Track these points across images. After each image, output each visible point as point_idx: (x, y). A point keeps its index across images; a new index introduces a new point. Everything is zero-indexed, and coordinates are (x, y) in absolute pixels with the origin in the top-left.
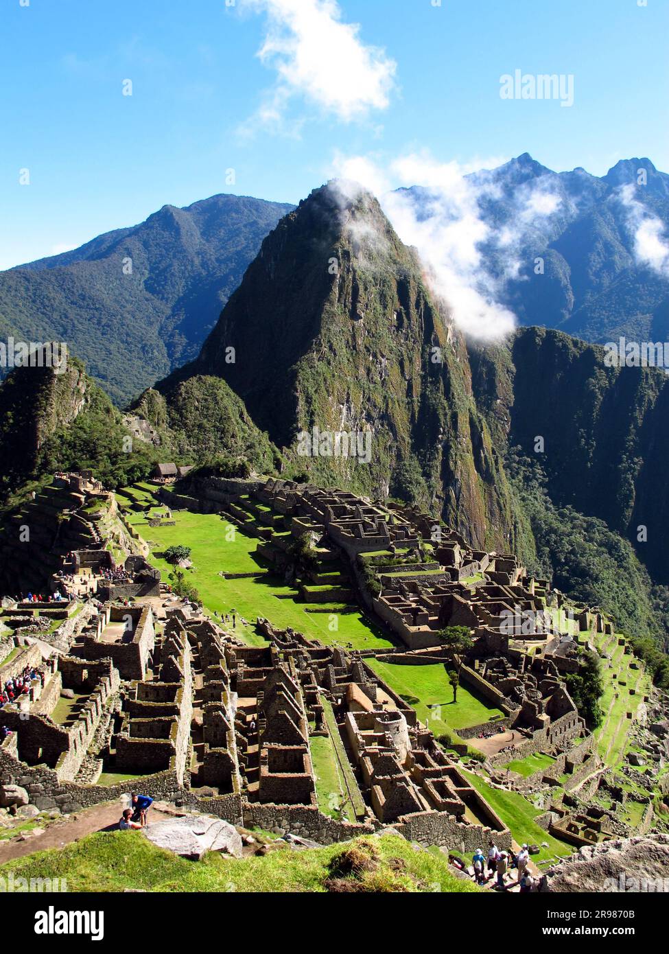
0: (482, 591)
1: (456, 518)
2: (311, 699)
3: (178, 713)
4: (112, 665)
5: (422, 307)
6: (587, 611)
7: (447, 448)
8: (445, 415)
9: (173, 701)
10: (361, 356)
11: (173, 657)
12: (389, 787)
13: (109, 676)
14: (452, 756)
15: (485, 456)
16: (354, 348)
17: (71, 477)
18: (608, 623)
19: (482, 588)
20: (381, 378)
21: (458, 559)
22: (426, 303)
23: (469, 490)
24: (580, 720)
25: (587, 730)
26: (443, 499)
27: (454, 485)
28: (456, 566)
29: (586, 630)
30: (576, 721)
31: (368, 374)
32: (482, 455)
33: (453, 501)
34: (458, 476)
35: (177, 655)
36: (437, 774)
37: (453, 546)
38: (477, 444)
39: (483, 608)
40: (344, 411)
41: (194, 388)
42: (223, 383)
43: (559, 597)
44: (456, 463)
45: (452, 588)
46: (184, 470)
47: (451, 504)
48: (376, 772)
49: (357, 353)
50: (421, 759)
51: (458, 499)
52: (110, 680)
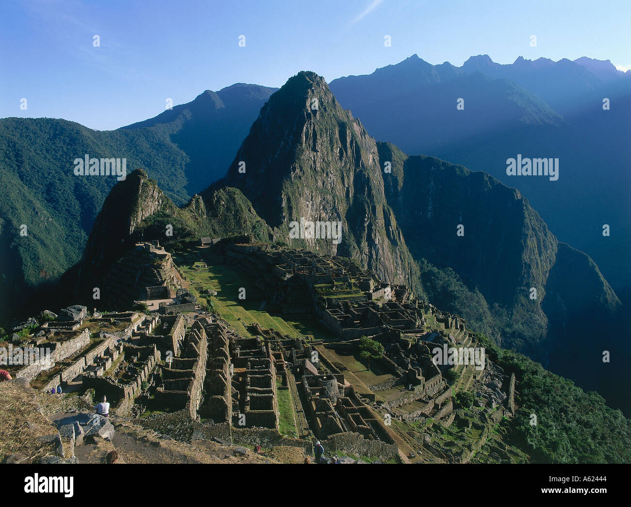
0: (386, 305)
1: (377, 267)
2: (279, 368)
3: (194, 376)
4: (155, 349)
5: (354, 145)
6: (449, 316)
7: (370, 226)
8: (369, 207)
9: (192, 369)
10: (319, 174)
11: (193, 343)
12: (324, 419)
13: (154, 356)
14: (365, 401)
15: (392, 231)
16: (315, 169)
17: (145, 245)
18: (461, 323)
19: (386, 304)
20: (331, 187)
21: (372, 287)
22: (356, 143)
23: (383, 249)
24: (443, 380)
25: (448, 385)
26: (368, 256)
27: (375, 248)
28: (371, 291)
29: (449, 328)
30: (441, 380)
31: (323, 185)
32: (391, 230)
33: (374, 257)
34: (377, 242)
35: (196, 343)
36: (355, 411)
37: (370, 280)
38: (388, 224)
39: (386, 315)
40: (310, 206)
41: (222, 194)
42: (238, 191)
43: (432, 308)
44: (375, 234)
45: (368, 304)
46: (215, 241)
47: (373, 258)
48: (317, 410)
49: (317, 172)
50: (345, 402)
51: (377, 255)
52: (154, 357)
